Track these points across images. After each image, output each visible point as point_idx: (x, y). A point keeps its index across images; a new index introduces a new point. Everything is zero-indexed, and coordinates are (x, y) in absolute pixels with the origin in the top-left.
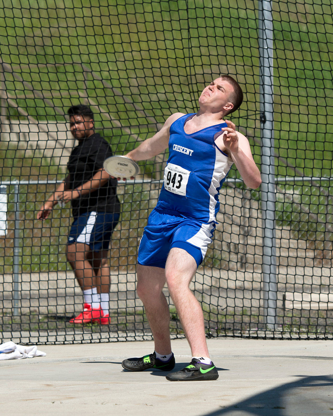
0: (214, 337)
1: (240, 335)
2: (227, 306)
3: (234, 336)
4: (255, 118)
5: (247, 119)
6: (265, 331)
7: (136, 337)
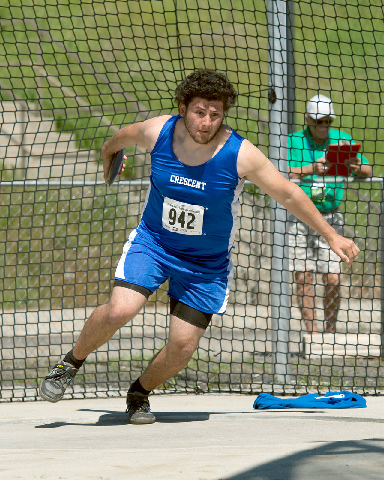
0: (204, 393)
1: (239, 390)
2: (222, 351)
3: (230, 392)
4: (259, 96)
5: (248, 97)
6: (272, 385)
7: (97, 393)
